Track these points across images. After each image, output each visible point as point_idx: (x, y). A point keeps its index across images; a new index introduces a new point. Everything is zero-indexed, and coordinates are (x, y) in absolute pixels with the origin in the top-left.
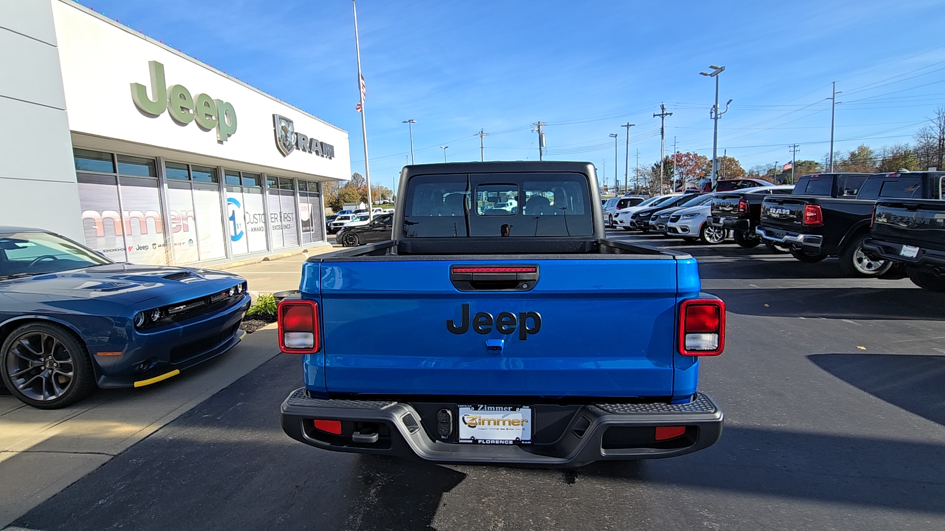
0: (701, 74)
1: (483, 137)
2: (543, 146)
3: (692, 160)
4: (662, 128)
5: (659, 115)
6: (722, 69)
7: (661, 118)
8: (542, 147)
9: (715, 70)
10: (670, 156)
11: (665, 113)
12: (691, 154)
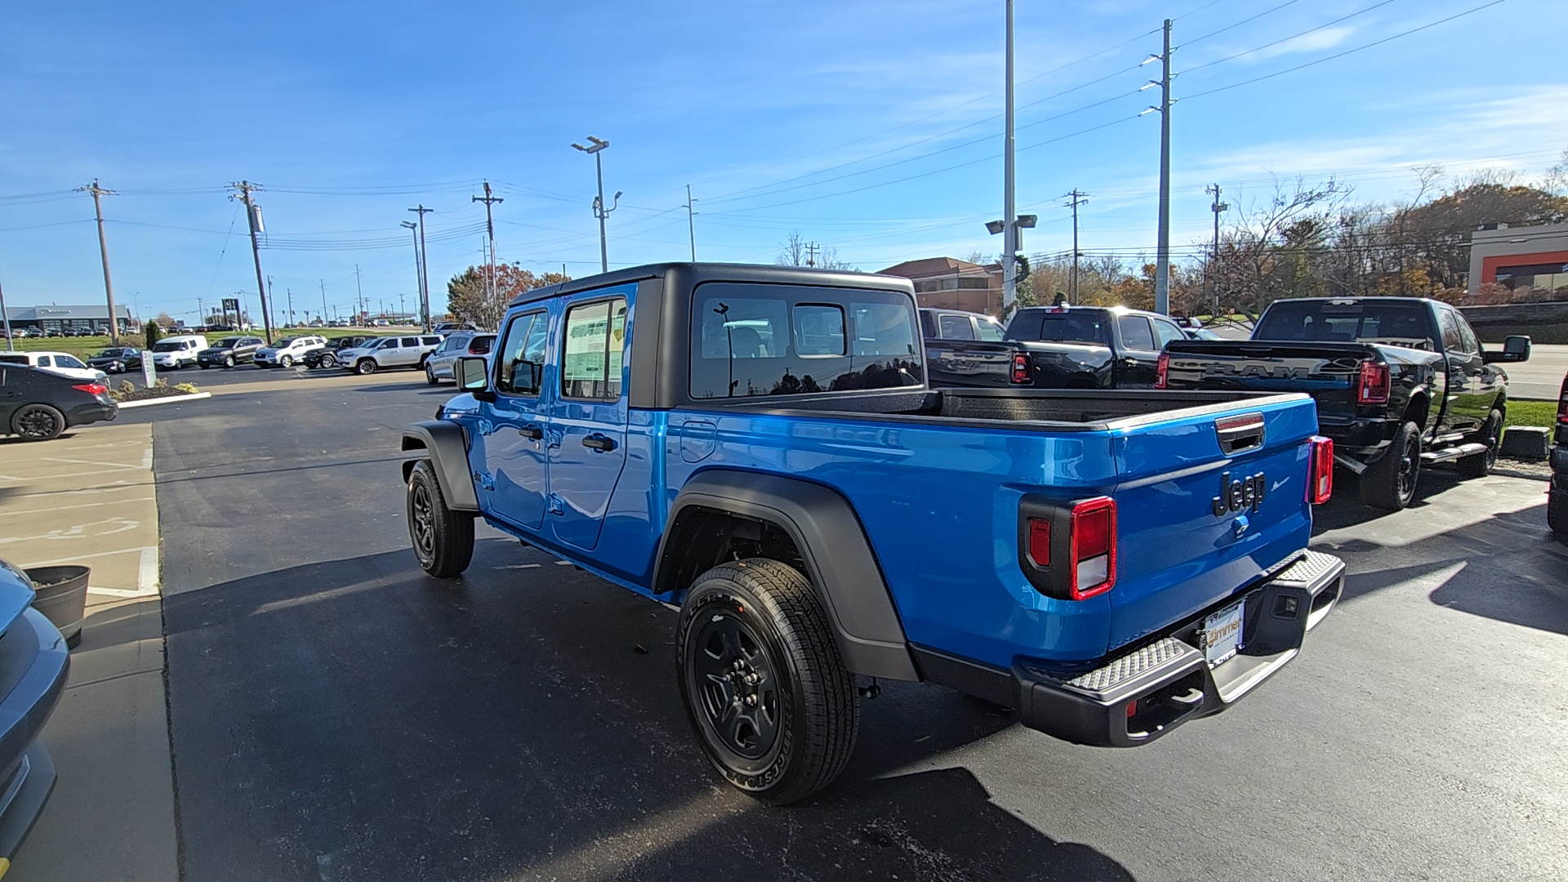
0: (574, 146)
1: (100, 196)
2: (259, 230)
3: (512, 277)
4: (490, 222)
5: (482, 199)
6: (605, 145)
7: (486, 206)
8: (256, 233)
9: (594, 144)
10: (476, 268)
11: (491, 197)
12: (508, 267)
